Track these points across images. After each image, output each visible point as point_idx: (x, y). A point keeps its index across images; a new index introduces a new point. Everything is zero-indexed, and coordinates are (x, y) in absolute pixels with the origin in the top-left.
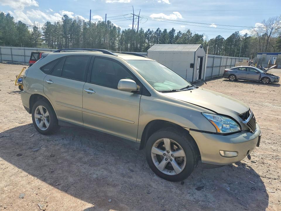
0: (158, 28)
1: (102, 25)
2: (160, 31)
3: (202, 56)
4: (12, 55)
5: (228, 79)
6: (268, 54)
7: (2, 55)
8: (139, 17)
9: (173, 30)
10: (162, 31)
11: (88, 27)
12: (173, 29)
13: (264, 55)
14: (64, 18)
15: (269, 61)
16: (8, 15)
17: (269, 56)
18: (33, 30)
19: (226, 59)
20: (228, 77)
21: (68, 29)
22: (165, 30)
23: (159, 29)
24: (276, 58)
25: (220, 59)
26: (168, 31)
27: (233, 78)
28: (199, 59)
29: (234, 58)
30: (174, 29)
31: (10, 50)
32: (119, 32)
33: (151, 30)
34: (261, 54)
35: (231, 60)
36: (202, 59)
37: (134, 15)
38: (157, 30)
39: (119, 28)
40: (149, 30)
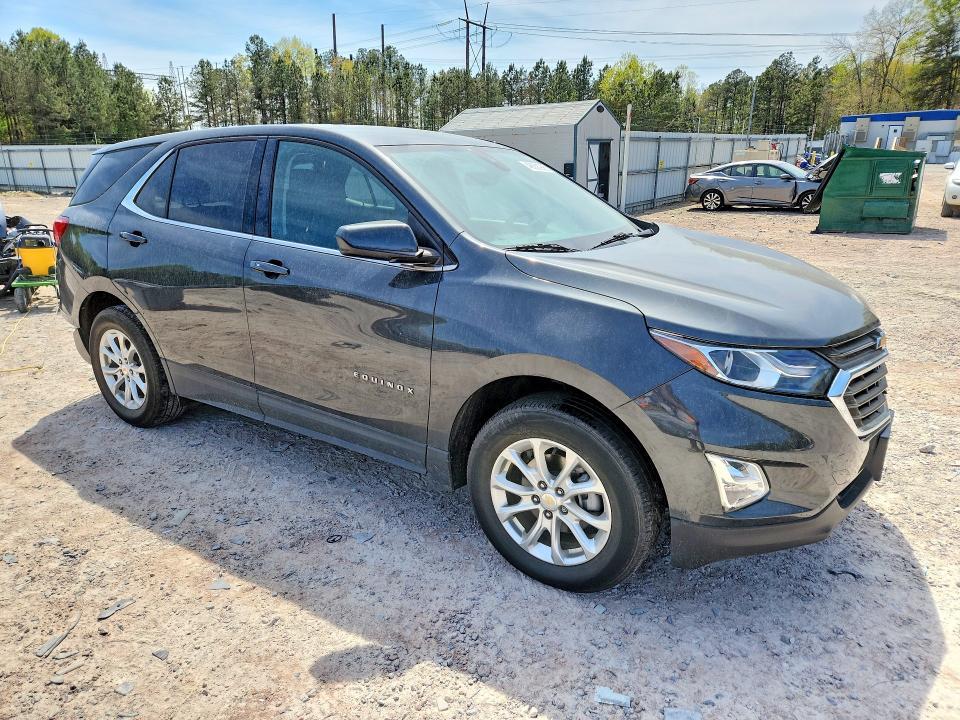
0: (539, 61)
1: (370, 61)
2: (546, 70)
3: (605, 136)
4: (74, 170)
5: (700, 206)
6: (874, 119)
7: (48, 172)
8: (484, 28)
9: (586, 65)
10: (553, 67)
11: (327, 70)
12: (585, 60)
13: (863, 123)
14: (253, 47)
15: (878, 139)
16: (81, 47)
17: (878, 125)
18: (157, 90)
19: (710, 145)
20: (698, 199)
21: (267, 80)
22: (562, 66)
23: (541, 62)
24: (899, 129)
25: (685, 144)
26: (571, 68)
27: (712, 201)
28: (595, 148)
29: (739, 140)
30: (589, 59)
31: (68, 154)
32: (422, 80)
33: (517, 67)
34: (853, 119)
35: (730, 144)
36: (605, 147)
37: (468, 23)
38: (537, 67)
39: (420, 67)
40: (511, 68)
